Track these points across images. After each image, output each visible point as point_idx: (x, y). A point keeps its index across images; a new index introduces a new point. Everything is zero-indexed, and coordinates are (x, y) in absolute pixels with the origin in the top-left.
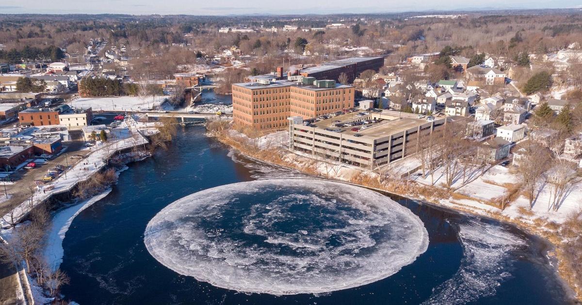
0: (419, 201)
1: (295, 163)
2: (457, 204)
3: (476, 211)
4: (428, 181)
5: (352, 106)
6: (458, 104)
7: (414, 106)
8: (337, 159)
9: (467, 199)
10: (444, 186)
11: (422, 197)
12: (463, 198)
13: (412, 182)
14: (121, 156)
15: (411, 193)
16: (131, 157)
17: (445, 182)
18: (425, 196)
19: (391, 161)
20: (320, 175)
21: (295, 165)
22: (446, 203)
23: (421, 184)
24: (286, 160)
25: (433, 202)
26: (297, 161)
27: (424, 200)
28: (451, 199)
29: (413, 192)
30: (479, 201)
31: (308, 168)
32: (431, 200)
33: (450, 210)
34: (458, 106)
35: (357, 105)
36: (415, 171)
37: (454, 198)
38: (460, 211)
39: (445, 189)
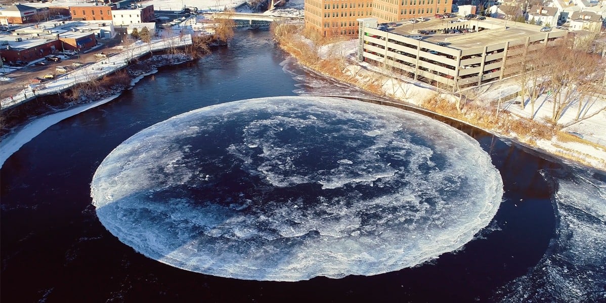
0: (508, 140)
1: (358, 77)
2: (562, 148)
3: (588, 160)
4: (527, 112)
5: (449, 11)
6: (586, 17)
7: (530, 17)
8: (412, 75)
9: (578, 141)
10: (549, 121)
11: (513, 135)
12: (572, 140)
13: (505, 111)
14: (155, 58)
15: (500, 128)
16: (167, 60)
17: (550, 115)
18: (518, 133)
19: (483, 82)
20: (385, 95)
21: (356, 81)
22: (547, 145)
23: (517, 115)
24: (348, 73)
25: (528, 143)
26: (360, 76)
27: (516, 138)
28: (554, 139)
29: (503, 125)
30: (596, 146)
31: (371, 86)
32: (524, 140)
33: (550, 156)
34: (588, 20)
35: (455, 9)
36: (511, 97)
37: (558, 140)
38: (565, 159)
39: (549, 125)
